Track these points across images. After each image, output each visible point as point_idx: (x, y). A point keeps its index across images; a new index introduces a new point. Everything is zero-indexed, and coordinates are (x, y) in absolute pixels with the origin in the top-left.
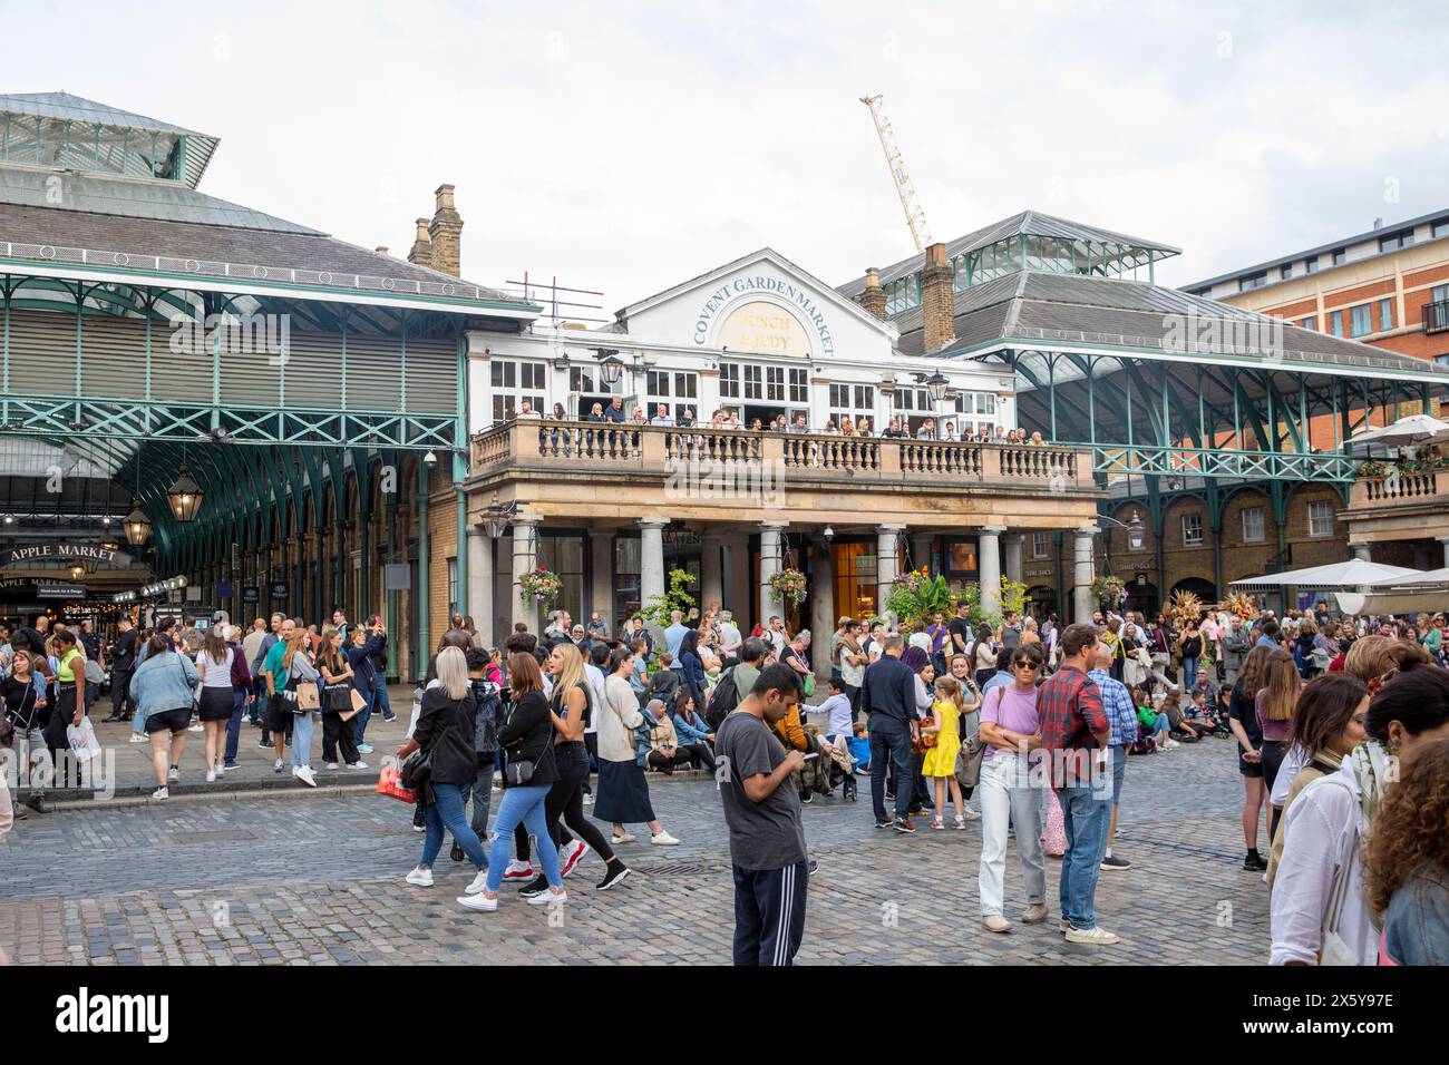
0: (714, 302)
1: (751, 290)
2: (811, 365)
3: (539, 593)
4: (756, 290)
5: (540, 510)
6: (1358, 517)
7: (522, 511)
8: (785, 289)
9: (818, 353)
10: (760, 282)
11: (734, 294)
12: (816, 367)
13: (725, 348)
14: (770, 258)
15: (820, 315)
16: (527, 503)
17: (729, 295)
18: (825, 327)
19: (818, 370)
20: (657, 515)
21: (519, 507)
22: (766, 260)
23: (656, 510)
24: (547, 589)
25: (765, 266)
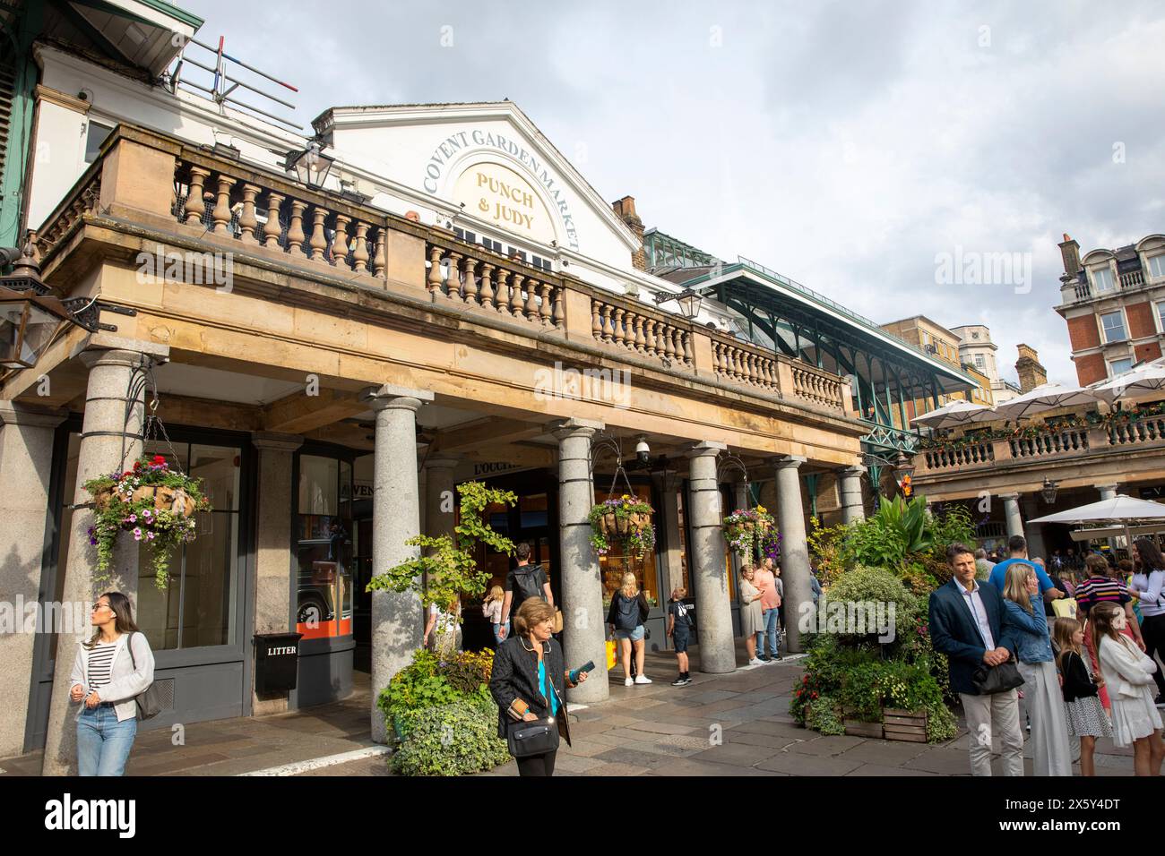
0: (448, 146)
1: (490, 146)
2: (556, 257)
3: (141, 523)
4: (496, 148)
5: (161, 333)
6: (925, 482)
7: (113, 329)
8: (528, 159)
9: (563, 242)
10: (502, 142)
11: (473, 146)
12: (563, 258)
13: (463, 205)
14: (513, 115)
15: (564, 202)
16: (129, 311)
17: (466, 145)
18: (569, 216)
19: (565, 264)
20: (411, 383)
21: (105, 317)
22: (507, 118)
23: (408, 374)
24: (163, 514)
25: (506, 124)
